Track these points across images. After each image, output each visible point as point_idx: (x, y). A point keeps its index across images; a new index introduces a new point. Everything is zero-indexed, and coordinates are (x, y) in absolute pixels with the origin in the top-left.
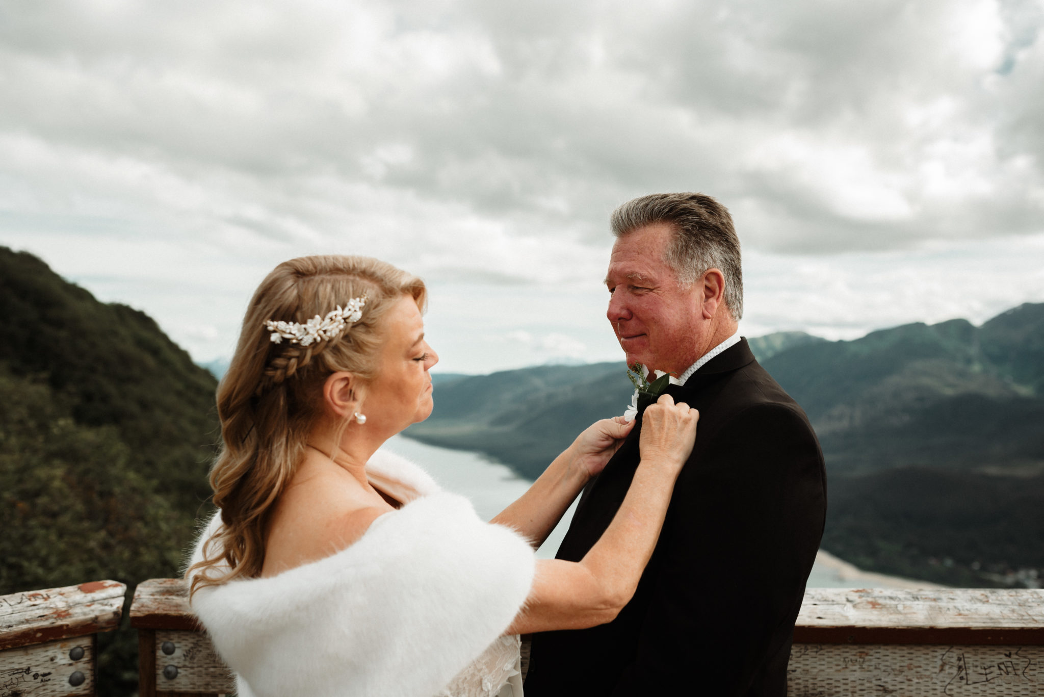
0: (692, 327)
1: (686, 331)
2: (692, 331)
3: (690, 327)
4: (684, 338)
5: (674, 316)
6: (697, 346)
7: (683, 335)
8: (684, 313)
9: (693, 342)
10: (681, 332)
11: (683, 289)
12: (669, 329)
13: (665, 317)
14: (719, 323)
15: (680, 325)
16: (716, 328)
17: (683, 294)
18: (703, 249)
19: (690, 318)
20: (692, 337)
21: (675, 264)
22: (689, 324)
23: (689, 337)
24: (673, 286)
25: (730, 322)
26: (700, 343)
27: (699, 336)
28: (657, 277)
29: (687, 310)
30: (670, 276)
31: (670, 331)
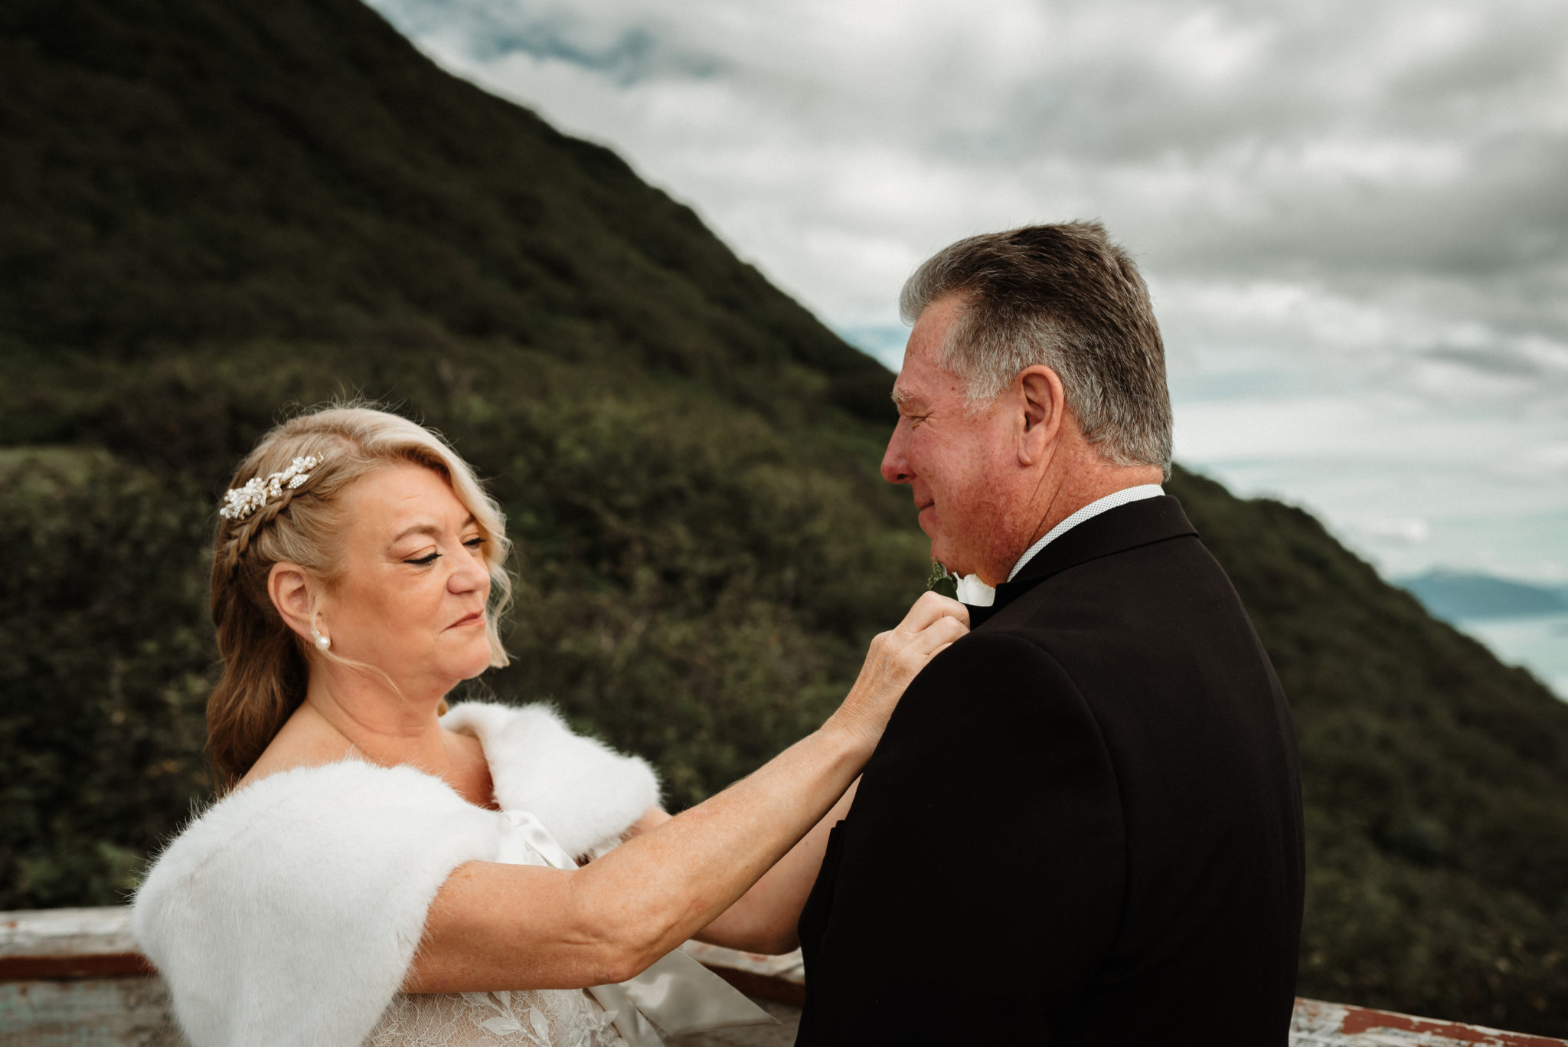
0: (992, 483)
1: (982, 492)
2: (992, 491)
3: (988, 483)
4: (979, 506)
5: (958, 463)
6: (1007, 518)
7: (977, 500)
8: (977, 456)
9: (999, 512)
10: (972, 493)
11: (974, 411)
12: (950, 489)
13: (941, 466)
14: (1066, 473)
15: (970, 480)
16: (1057, 483)
17: (976, 420)
18: (1011, 330)
19: (989, 466)
20: (994, 502)
21: (959, 365)
22: (986, 477)
23: (988, 503)
24: (957, 407)
25: (1097, 470)
26: (1012, 514)
27: (1009, 501)
28: (929, 394)
29: (983, 449)
30: (953, 389)
31: (953, 492)
